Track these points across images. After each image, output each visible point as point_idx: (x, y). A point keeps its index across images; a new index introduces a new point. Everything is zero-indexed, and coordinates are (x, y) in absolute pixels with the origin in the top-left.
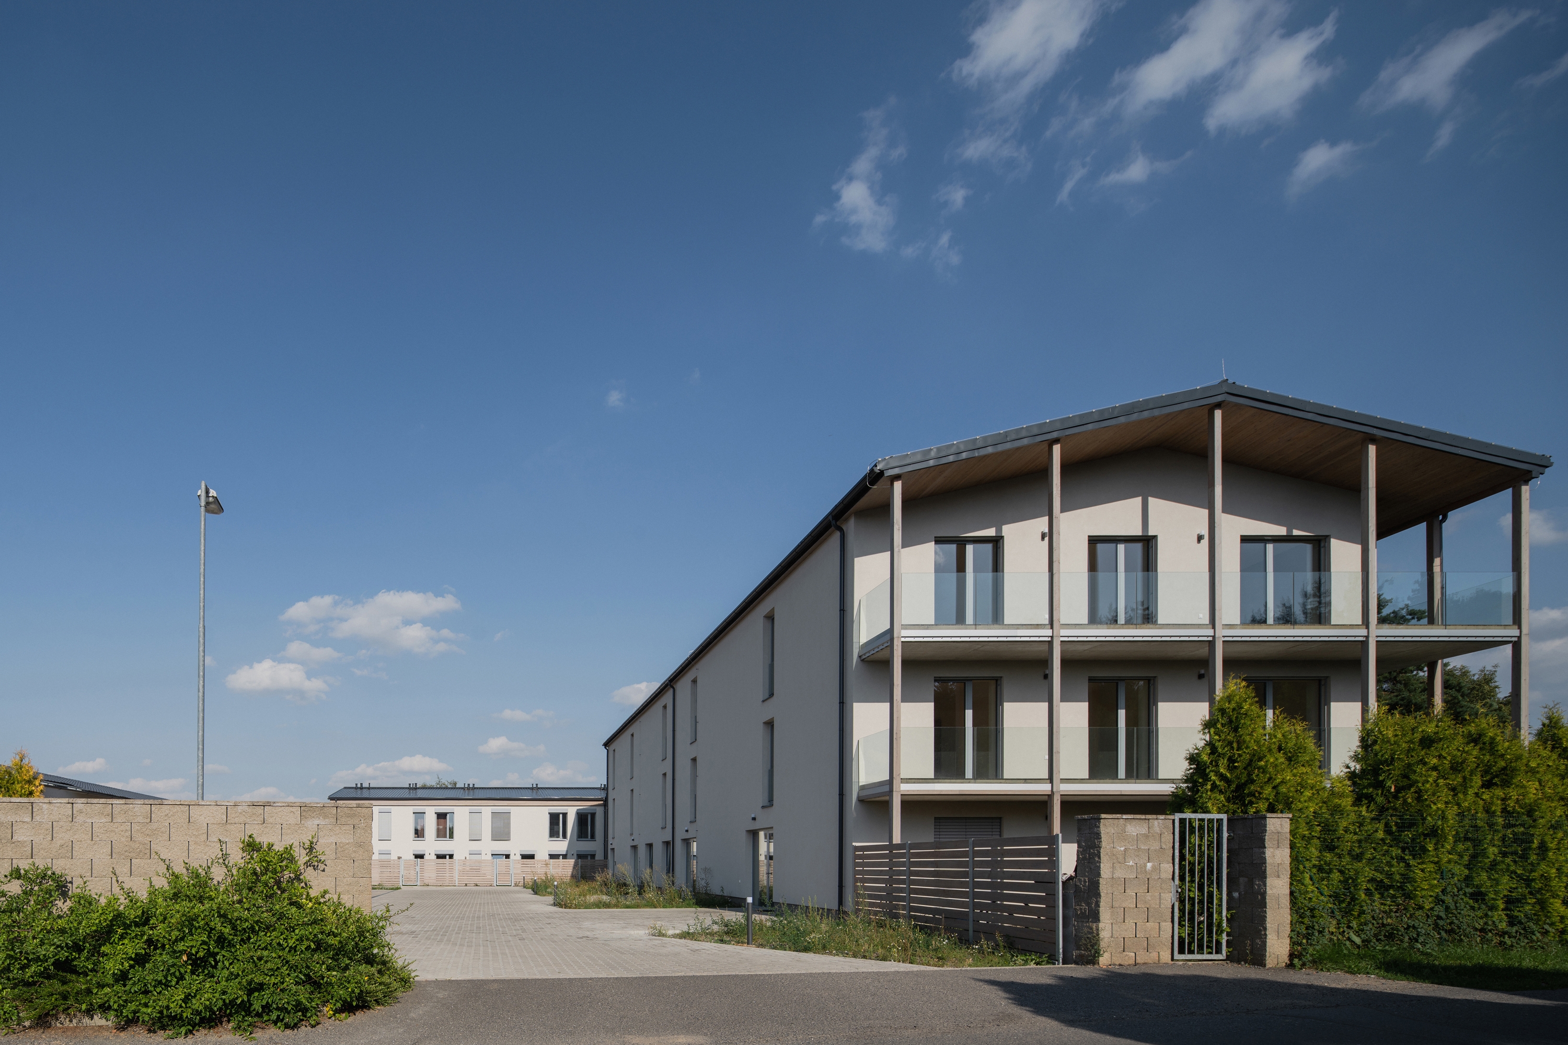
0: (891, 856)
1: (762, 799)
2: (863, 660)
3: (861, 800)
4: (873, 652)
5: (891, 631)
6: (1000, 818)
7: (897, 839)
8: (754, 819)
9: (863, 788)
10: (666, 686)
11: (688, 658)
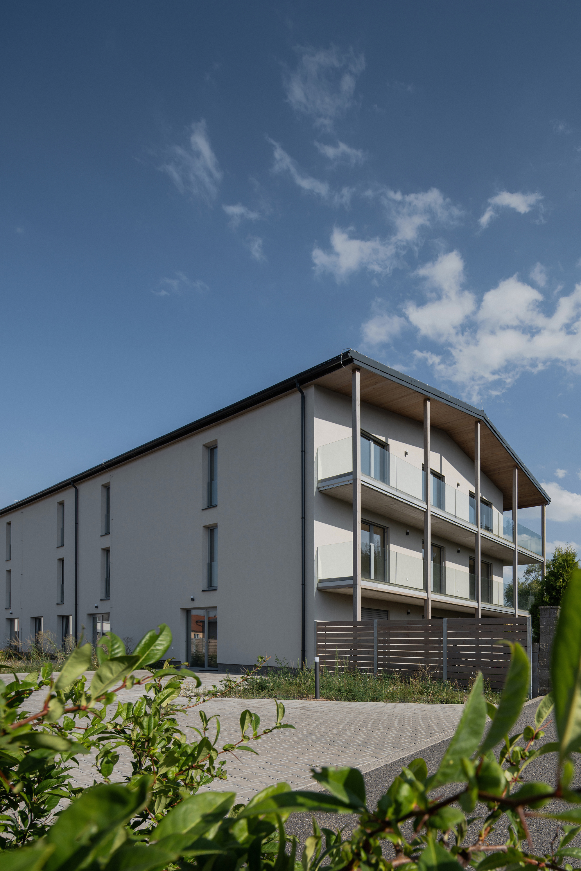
0: (355, 629)
1: (203, 584)
2: (320, 491)
3: (319, 590)
4: (332, 486)
5: (353, 474)
6: (387, 611)
7: (359, 618)
8: (193, 600)
9: (321, 581)
10: (68, 484)
11: (102, 464)
